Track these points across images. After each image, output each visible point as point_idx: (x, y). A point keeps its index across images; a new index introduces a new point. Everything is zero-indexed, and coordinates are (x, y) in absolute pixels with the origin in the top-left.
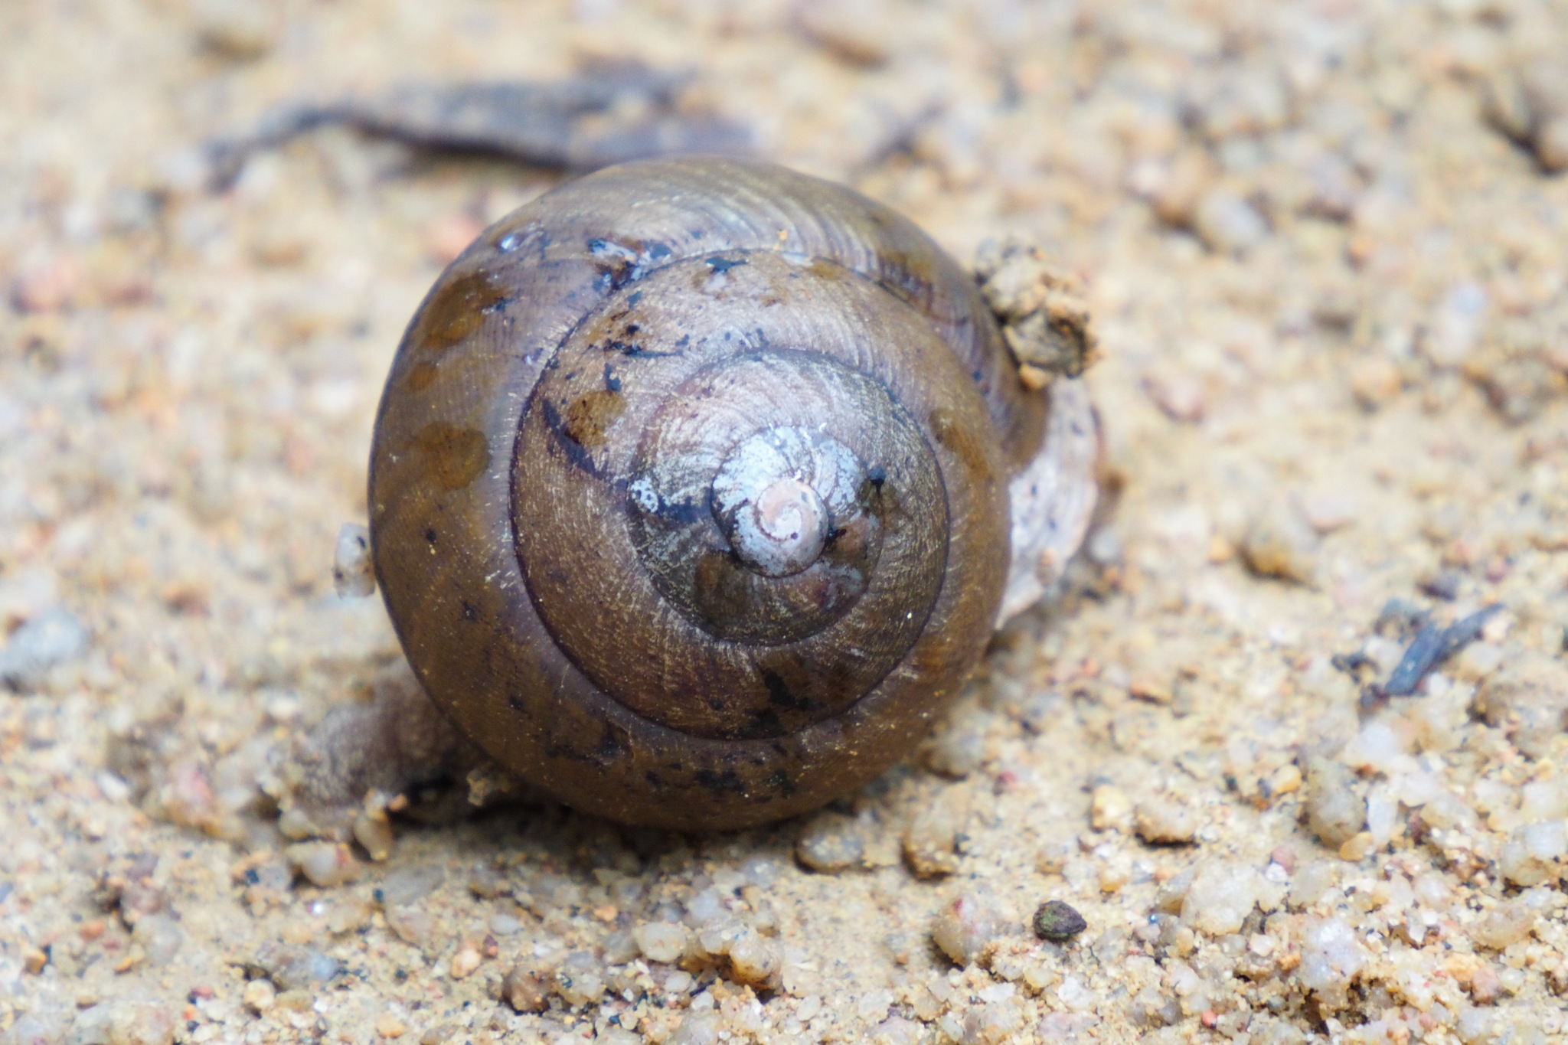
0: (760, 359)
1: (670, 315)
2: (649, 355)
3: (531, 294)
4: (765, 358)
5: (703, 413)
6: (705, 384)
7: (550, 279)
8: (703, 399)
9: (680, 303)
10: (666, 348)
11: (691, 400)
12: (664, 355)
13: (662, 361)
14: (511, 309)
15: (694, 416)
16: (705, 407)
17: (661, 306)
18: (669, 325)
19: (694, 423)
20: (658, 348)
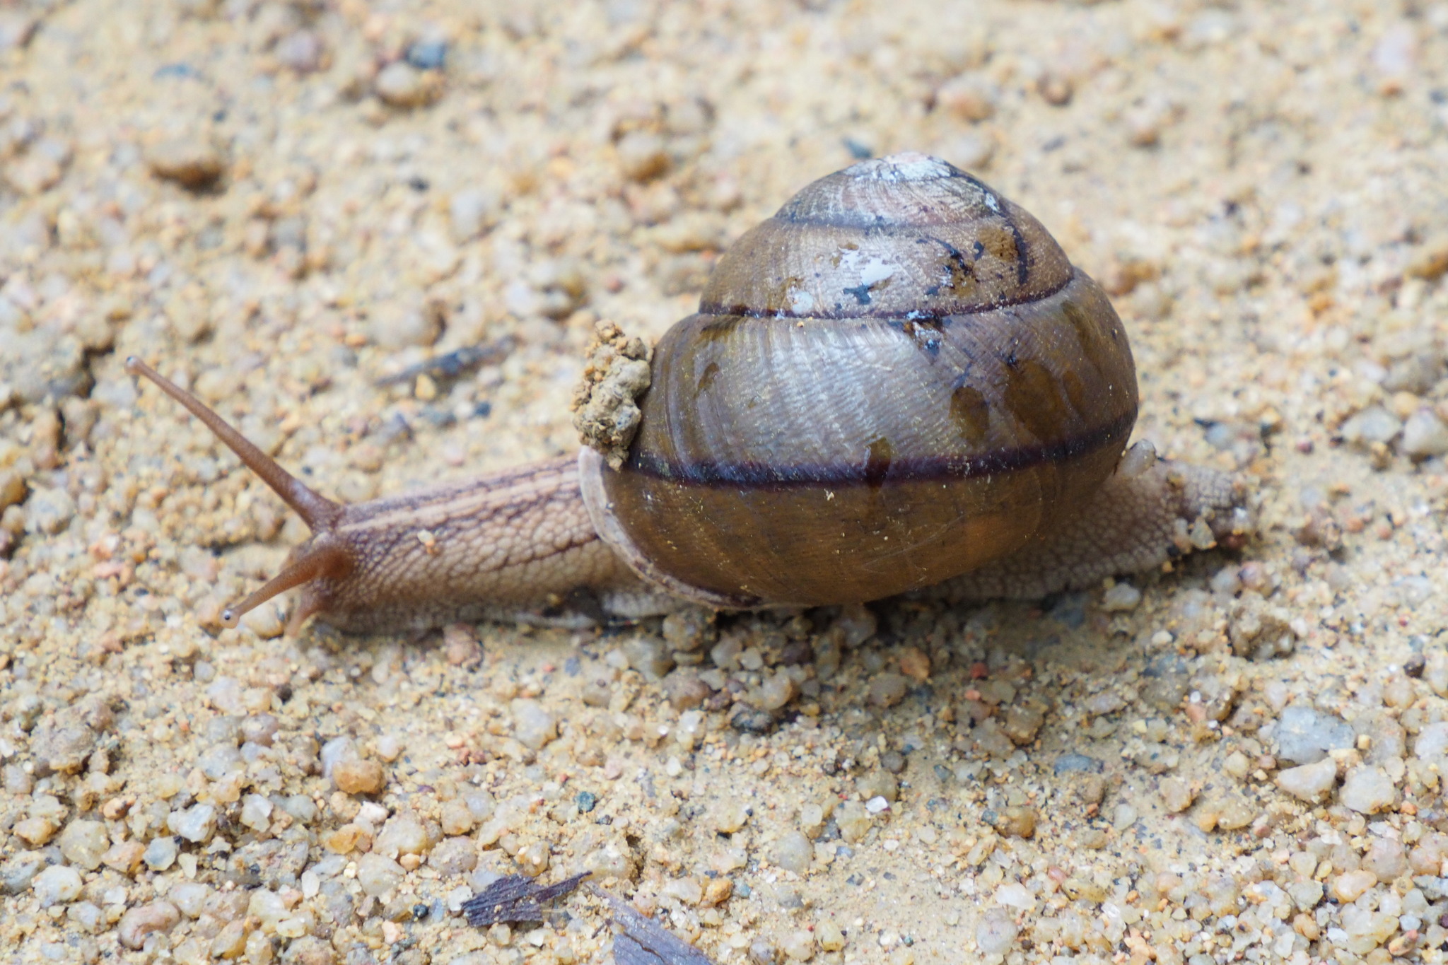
0: (880, 218)
1: (920, 262)
2: (948, 246)
3: (990, 346)
4: (873, 217)
5: (935, 200)
6: (923, 214)
7: (975, 345)
8: (929, 207)
9: (908, 268)
10: (934, 243)
11: (938, 211)
12: (938, 241)
13: (942, 238)
14: (1006, 350)
15: (941, 203)
16: (930, 202)
17: (921, 272)
18: (924, 255)
19: (943, 199)
20: (939, 246)
